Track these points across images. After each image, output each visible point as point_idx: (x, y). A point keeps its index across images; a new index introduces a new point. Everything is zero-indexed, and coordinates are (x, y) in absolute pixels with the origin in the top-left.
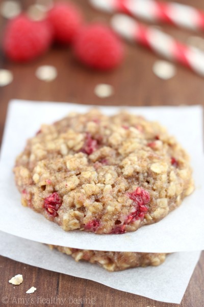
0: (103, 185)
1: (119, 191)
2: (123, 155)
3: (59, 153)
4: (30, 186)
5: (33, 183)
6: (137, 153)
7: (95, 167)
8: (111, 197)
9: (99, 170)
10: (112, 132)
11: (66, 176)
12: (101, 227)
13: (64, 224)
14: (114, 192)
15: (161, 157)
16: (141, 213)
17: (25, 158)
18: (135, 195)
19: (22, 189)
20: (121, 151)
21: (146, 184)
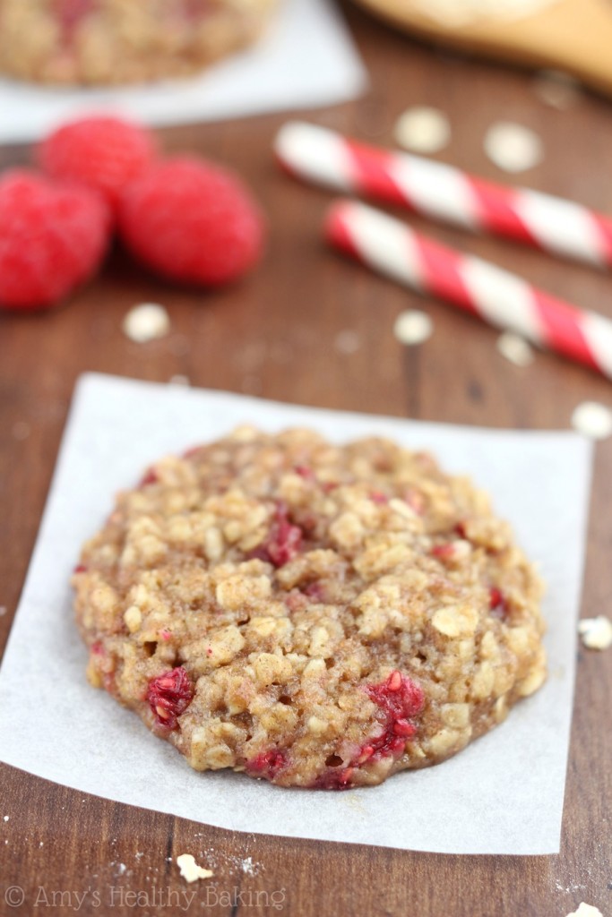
0: (304, 658)
1: (344, 678)
2: (365, 577)
3: (200, 552)
4: (115, 635)
5: (123, 631)
6: (402, 575)
7: (288, 603)
8: (322, 693)
9: (296, 615)
10: (342, 507)
11: (211, 625)
12: (289, 771)
13: (194, 753)
14: (332, 681)
15: (465, 590)
16: (398, 742)
17: (108, 551)
18: (385, 692)
19: (91, 640)
20: (359, 564)
21: (416, 662)
